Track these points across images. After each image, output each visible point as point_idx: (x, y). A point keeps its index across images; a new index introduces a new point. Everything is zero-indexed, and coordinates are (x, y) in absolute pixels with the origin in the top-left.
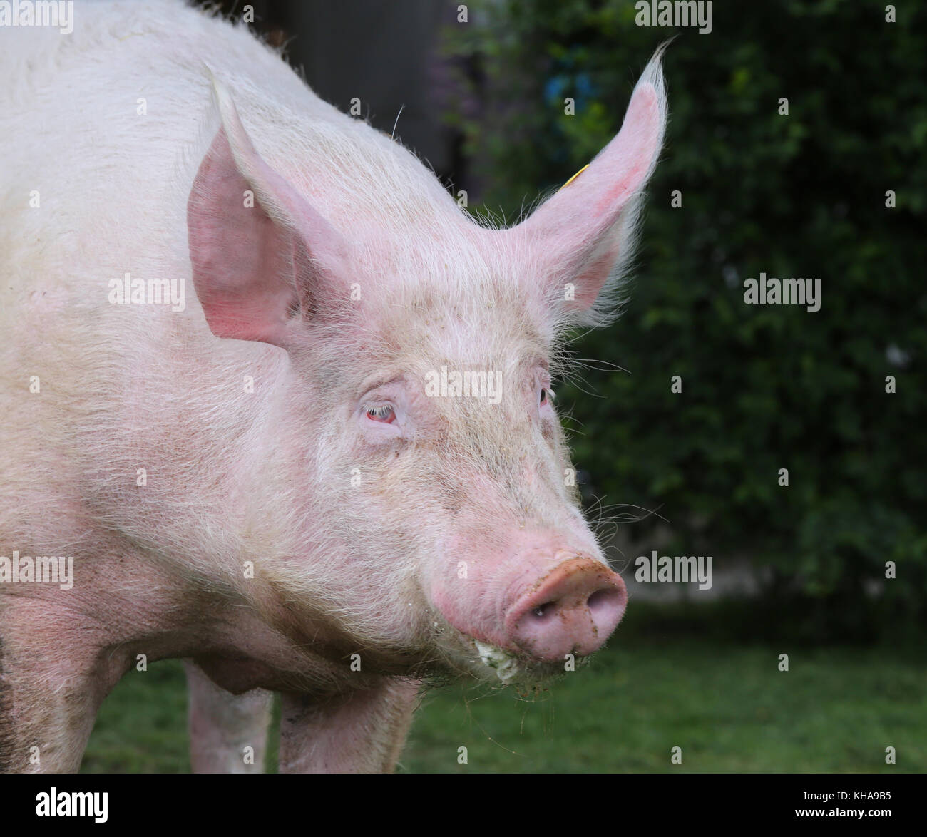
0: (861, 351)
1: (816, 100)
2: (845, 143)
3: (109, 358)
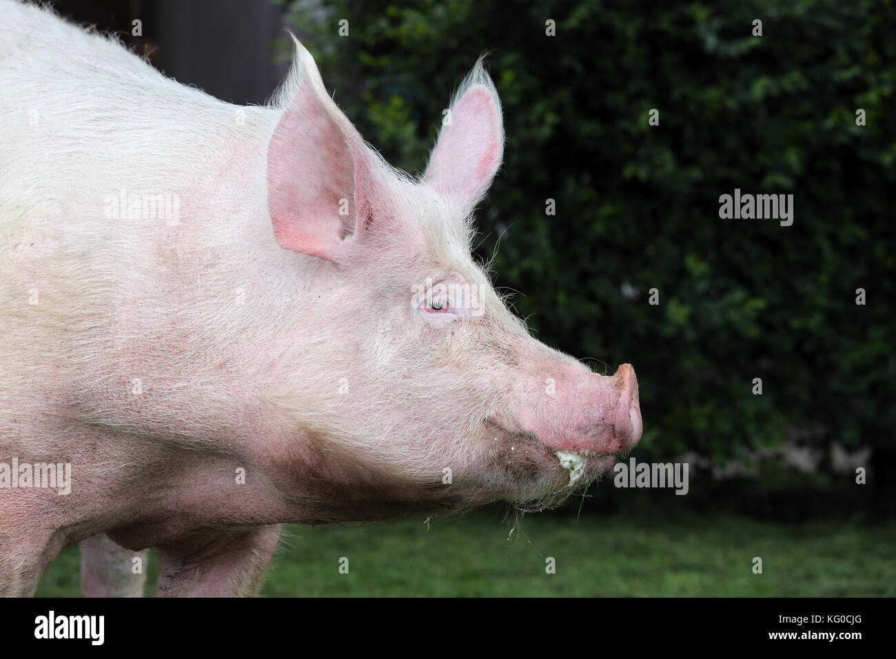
0: (601, 287)
1: (565, 94)
2: (588, 128)
3: (102, 286)
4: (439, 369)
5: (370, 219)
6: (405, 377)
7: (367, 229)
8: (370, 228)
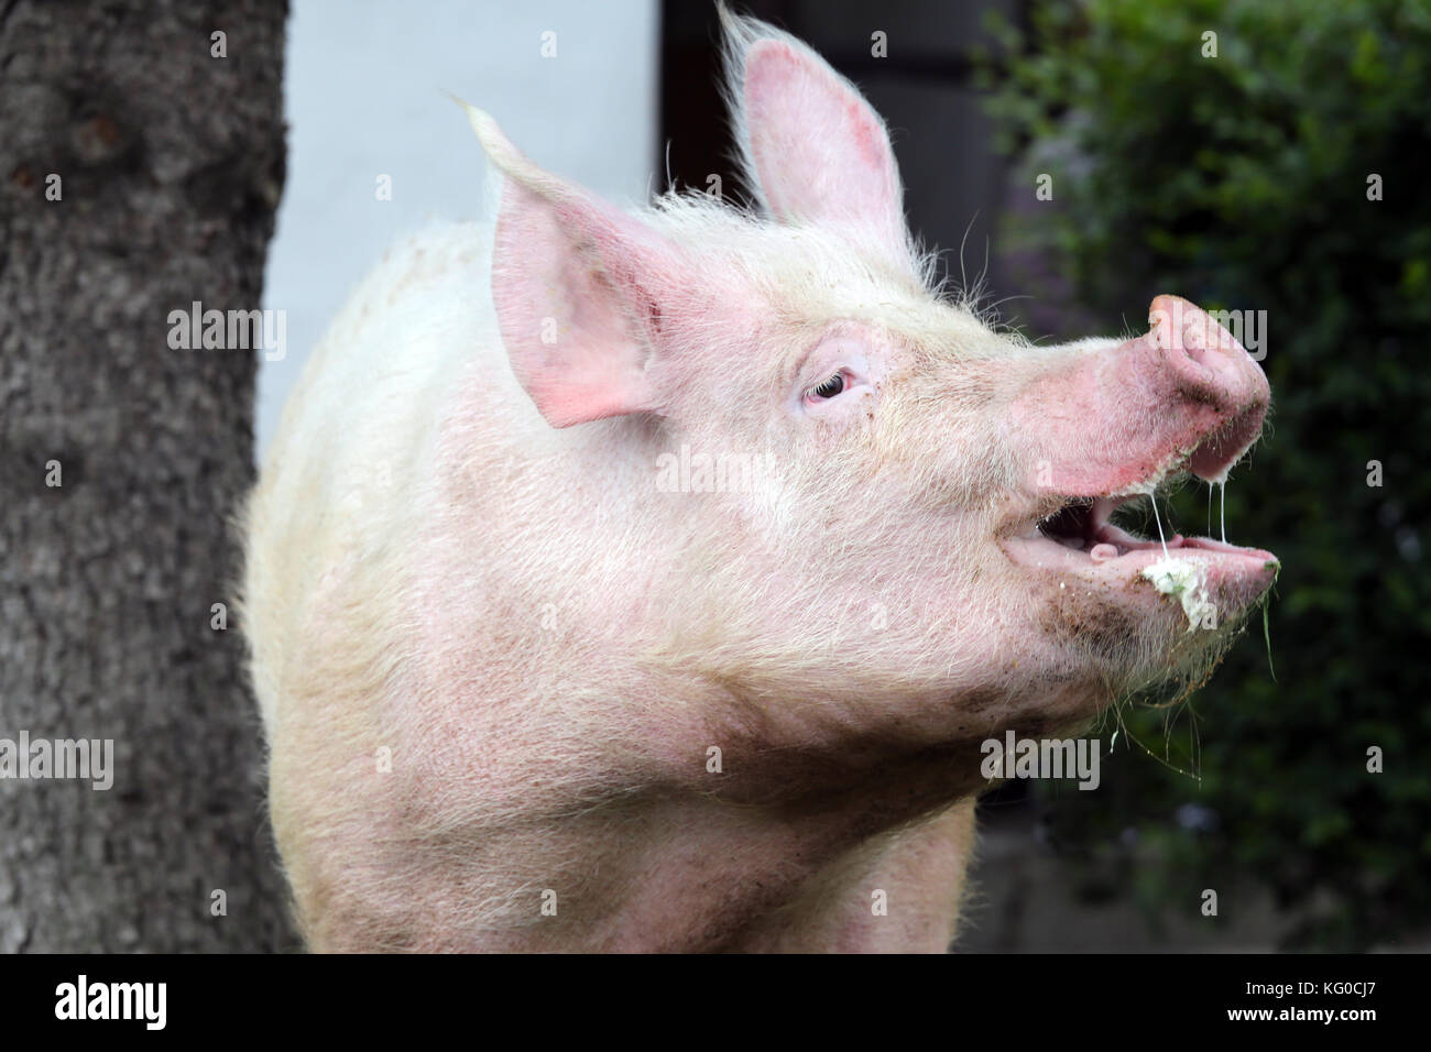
4: (874, 480)
5: (655, 312)
6: (829, 524)
7: (659, 331)
8: (663, 326)
